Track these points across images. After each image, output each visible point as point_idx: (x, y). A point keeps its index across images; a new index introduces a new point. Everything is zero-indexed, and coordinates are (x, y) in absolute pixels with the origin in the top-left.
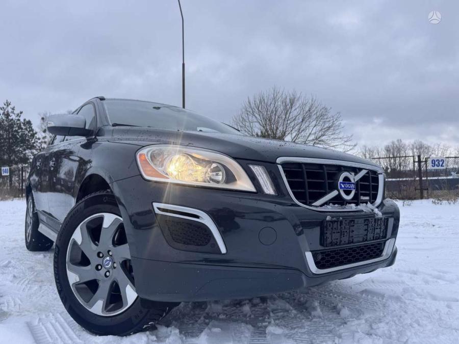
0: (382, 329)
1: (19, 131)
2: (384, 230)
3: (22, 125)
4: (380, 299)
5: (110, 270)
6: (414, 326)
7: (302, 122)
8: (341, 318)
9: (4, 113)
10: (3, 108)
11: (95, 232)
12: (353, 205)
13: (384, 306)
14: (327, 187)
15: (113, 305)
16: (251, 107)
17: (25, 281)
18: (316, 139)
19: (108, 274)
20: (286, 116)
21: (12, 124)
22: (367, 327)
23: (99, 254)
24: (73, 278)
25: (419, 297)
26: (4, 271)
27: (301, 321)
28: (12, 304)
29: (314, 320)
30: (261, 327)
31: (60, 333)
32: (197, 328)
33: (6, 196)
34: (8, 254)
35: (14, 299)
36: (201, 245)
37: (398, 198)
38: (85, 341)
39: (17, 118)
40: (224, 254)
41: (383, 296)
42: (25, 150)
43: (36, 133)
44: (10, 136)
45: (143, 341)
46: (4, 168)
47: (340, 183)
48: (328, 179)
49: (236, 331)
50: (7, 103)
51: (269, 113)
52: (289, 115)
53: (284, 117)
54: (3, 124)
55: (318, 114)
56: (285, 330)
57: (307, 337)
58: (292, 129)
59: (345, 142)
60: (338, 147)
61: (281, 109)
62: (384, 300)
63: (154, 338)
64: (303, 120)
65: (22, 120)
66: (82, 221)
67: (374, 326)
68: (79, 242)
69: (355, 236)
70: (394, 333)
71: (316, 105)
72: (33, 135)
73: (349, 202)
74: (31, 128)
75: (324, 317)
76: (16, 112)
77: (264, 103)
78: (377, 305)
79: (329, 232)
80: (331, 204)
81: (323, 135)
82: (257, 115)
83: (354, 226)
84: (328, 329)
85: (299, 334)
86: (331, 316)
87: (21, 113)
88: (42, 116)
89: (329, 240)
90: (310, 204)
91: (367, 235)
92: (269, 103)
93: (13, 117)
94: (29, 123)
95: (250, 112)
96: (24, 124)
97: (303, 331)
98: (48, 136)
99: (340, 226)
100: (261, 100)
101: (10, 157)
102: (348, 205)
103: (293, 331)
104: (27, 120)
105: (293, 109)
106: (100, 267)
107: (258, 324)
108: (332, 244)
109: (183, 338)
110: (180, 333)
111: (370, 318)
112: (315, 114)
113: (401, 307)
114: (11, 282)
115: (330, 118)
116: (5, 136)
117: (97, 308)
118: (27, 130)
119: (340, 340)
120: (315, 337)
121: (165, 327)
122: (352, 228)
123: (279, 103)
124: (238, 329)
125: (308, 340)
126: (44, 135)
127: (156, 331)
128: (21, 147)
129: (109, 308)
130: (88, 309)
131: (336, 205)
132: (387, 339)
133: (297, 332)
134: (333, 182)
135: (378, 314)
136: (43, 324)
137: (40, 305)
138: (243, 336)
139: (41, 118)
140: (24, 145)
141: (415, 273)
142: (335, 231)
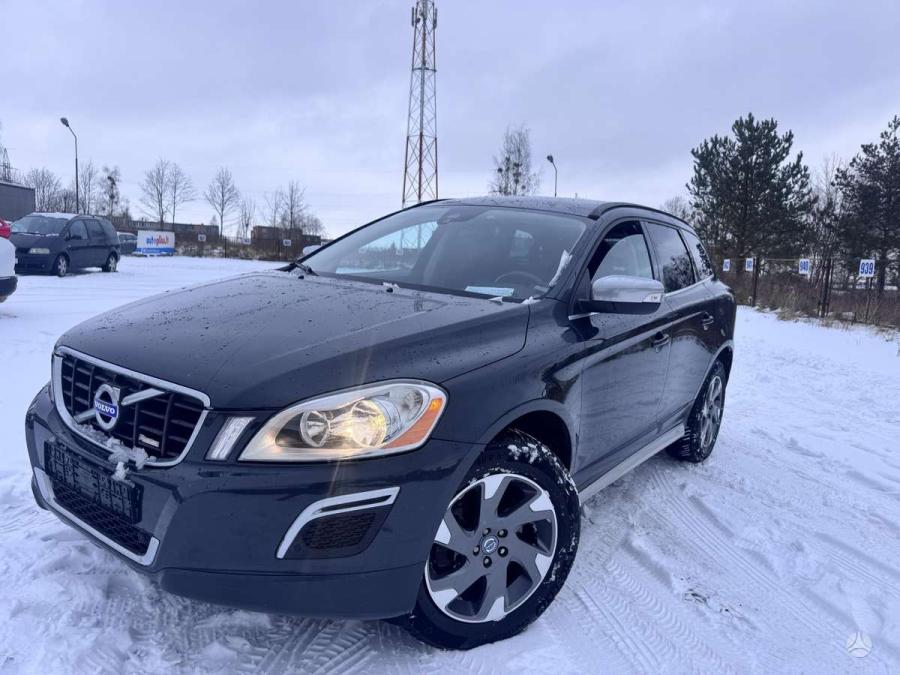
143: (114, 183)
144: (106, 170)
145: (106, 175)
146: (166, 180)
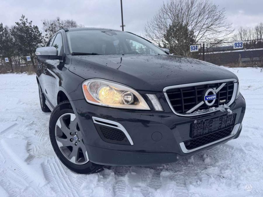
0: (227, 174)
1: (32, 33)
2: (233, 121)
3: (33, 29)
4: (230, 150)
5: (77, 142)
6: (246, 172)
7: (199, 16)
8: (205, 164)
9: (22, 22)
10: (21, 19)
11: (67, 121)
12: (214, 108)
13: (232, 155)
14: (197, 100)
15: (80, 159)
16: (165, 9)
17: (41, 134)
18: (208, 27)
19: (76, 143)
20: (188, 13)
21: (28, 29)
22: (219, 171)
23: (71, 133)
24: (60, 144)
25: (256, 148)
26: (31, 128)
27: (181, 166)
28: (35, 150)
29: (189, 165)
30: (158, 170)
31: (57, 170)
32: (124, 170)
33: (32, 72)
34: (33, 114)
35: (36, 147)
36: (120, 140)
37: (258, 66)
38: (69, 176)
39: (30, 25)
40: (132, 145)
41: (233, 148)
42: (37, 44)
43: (41, 33)
44: (28, 36)
45: (96, 179)
46: (28, 57)
47: (206, 97)
48: (198, 95)
49: (144, 174)
50: (23, 16)
51: (177, 11)
52: (190, 12)
53: (187, 13)
54: (23, 29)
55: (210, 10)
56: (171, 173)
57: (183, 178)
58: (192, 21)
59: (227, 28)
60: (221, 32)
61: (185, 8)
62: (233, 151)
63: (102, 177)
64: (199, 15)
65: (33, 26)
66: (60, 116)
67: (223, 172)
68: (60, 126)
69: (212, 129)
70: (233, 176)
71: (208, 4)
72: (40, 35)
73: (212, 107)
74: (38, 30)
75: (194, 163)
76: (29, 21)
77: (174, 5)
78: (228, 154)
79: (195, 130)
80: (199, 110)
81: (212, 25)
82: (169, 14)
83: (212, 123)
84: (196, 172)
85: (179, 176)
86: (199, 162)
87: (31, 22)
88: (43, 22)
89: (195, 134)
90: (185, 113)
91: (221, 126)
92: (177, 5)
93: (27, 25)
94: (36, 27)
95: (164, 12)
96: (34, 28)
97: (181, 173)
98: (48, 34)
99: (203, 124)
100: (171, 3)
101: (30, 48)
102: (210, 108)
103: (175, 174)
104: (35, 26)
105: (193, 8)
106: (72, 140)
107: (157, 167)
108: (197, 136)
109: (116, 177)
110: (115, 174)
111: (222, 164)
112: (207, 10)
113: (242, 156)
114: (35, 134)
115: (218, 12)
116: (25, 37)
117: (73, 160)
118: (36, 32)
119: (201, 183)
120: (187, 178)
121: (107, 169)
122: (211, 125)
123: (184, 4)
124: (145, 172)
125: (183, 179)
126: (46, 33)
127: (103, 171)
128: (35, 42)
129: (78, 160)
130: (69, 160)
131: (202, 110)
132: (229, 180)
133: (177, 174)
134: (201, 97)
135: (227, 162)
136: (49, 164)
137: (48, 150)
138: (148, 177)
139: (43, 23)
140: (36, 41)
141: (257, 129)
142: (200, 128)
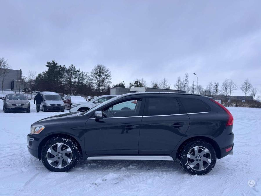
143: (217, 87)
144: (215, 83)
145: (215, 85)
146: (228, 85)
